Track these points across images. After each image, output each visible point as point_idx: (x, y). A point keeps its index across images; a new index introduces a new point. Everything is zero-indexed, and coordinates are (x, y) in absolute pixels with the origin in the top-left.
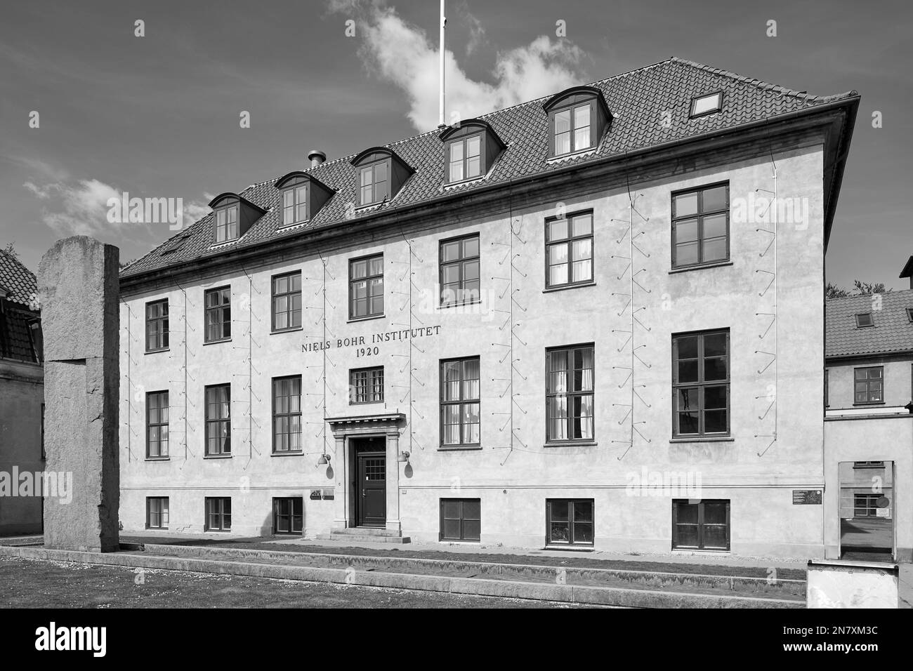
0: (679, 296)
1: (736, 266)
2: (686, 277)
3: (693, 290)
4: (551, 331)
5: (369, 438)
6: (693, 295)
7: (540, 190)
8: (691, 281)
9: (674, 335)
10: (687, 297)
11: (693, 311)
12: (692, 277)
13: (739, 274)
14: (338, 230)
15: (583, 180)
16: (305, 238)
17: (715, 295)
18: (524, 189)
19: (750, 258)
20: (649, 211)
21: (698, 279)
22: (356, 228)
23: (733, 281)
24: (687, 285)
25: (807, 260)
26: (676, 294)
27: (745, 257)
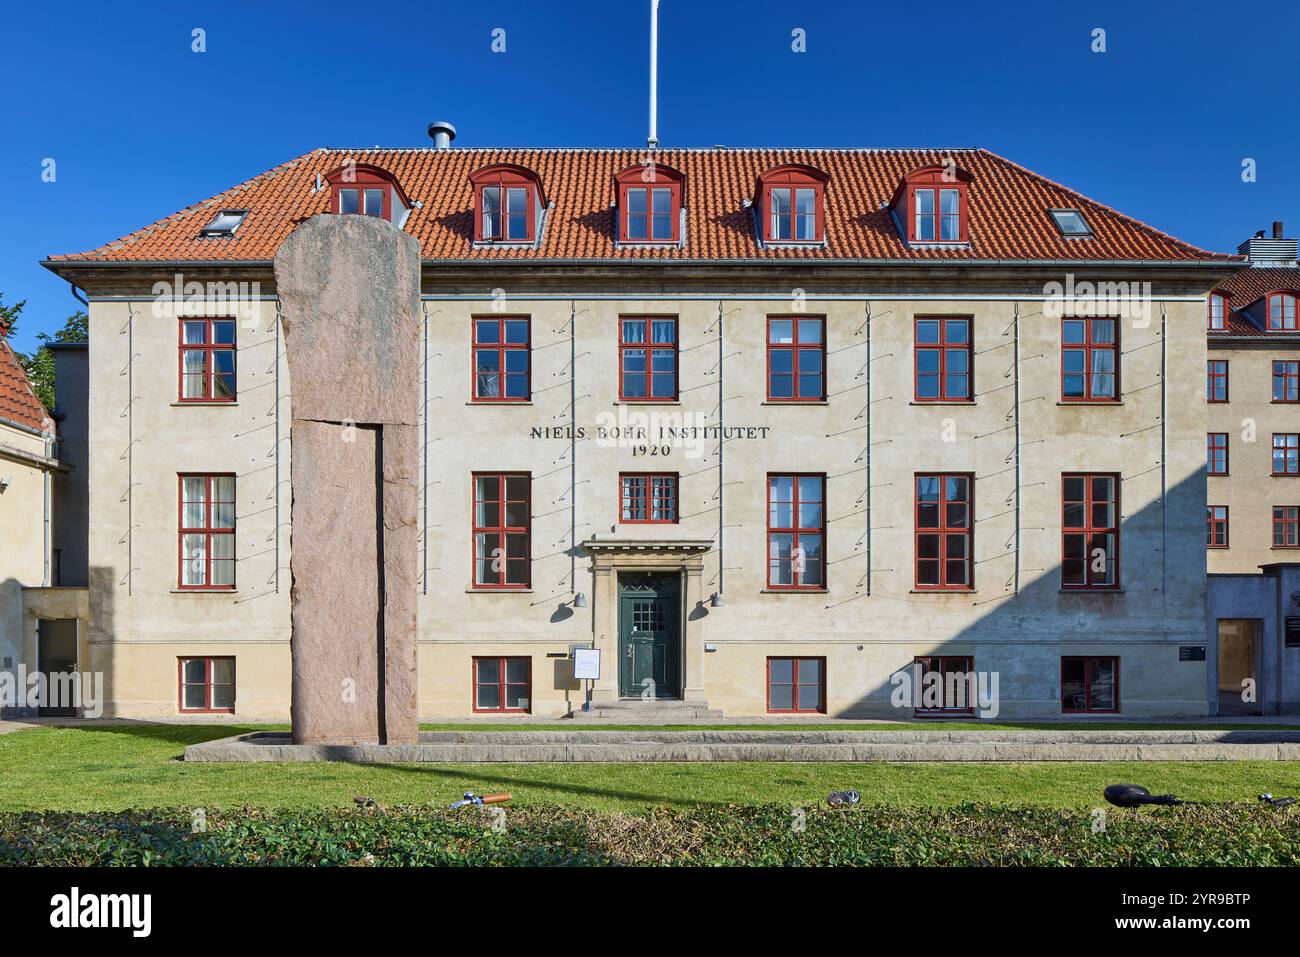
0: (1069, 432)
1: (1127, 407)
2: (1077, 412)
3: (1084, 427)
4: (922, 454)
5: (646, 572)
6: (1084, 432)
7: (913, 279)
8: (1083, 417)
9: (1064, 474)
10: (1079, 434)
11: (1084, 450)
12: (1083, 412)
13: (1130, 418)
14: (612, 271)
15: (967, 279)
16: (551, 271)
17: (1107, 436)
18: (896, 274)
19: (1140, 402)
20: (1038, 332)
21: (1090, 416)
22: (643, 274)
23: (1124, 423)
24: (1078, 420)
25: (1193, 413)
26: (1066, 429)
27: (1136, 400)
